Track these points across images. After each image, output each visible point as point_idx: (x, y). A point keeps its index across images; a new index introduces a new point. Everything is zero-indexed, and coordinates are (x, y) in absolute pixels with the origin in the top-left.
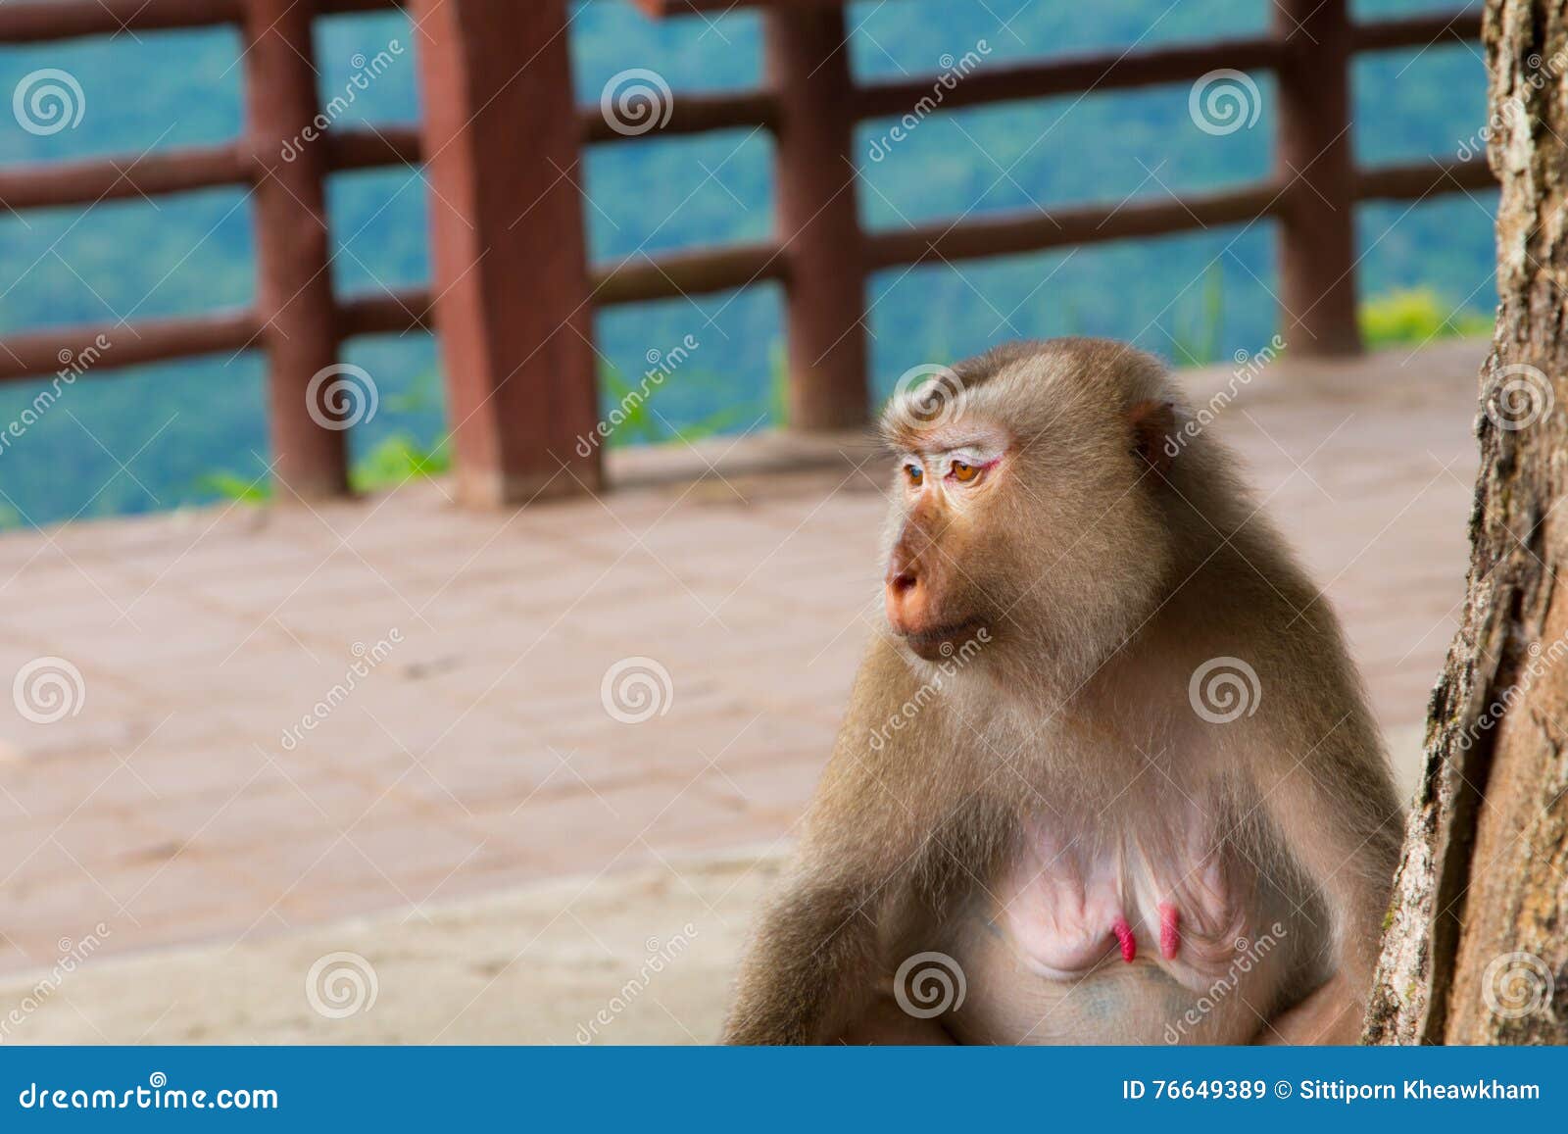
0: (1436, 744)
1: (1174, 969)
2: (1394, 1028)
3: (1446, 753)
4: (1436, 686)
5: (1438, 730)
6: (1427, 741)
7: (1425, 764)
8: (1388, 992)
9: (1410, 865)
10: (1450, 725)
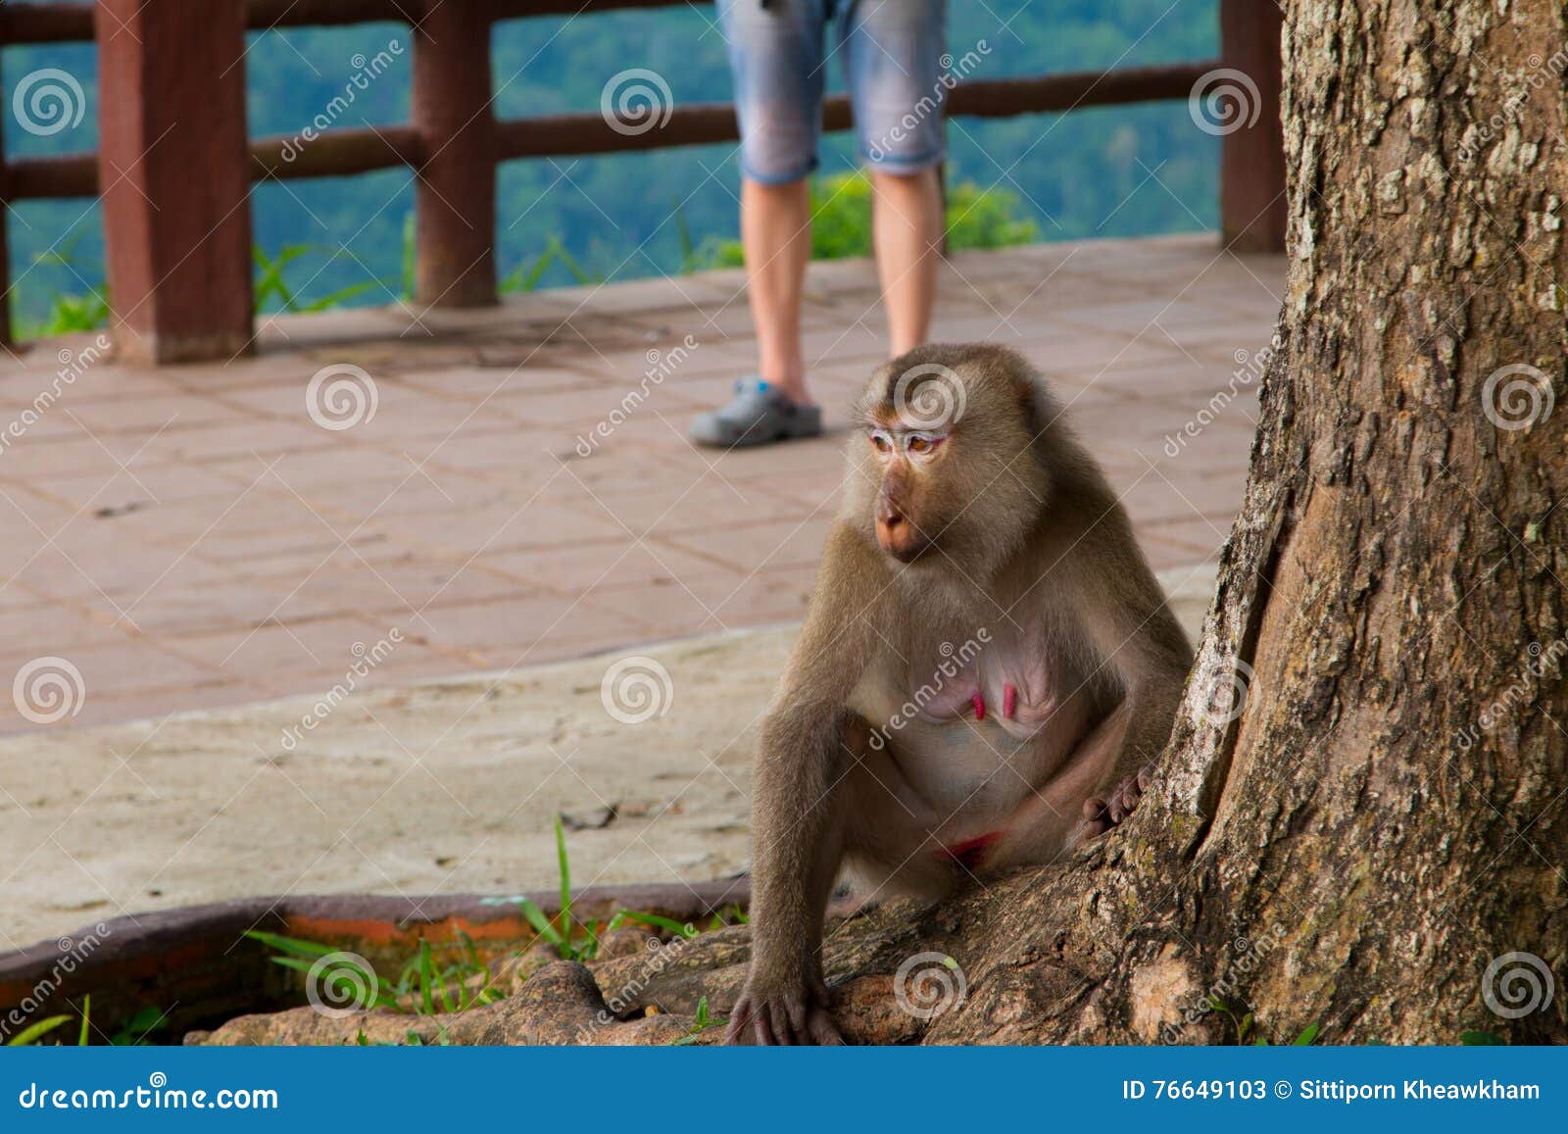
0: (1225, 577)
1: (1006, 724)
2: (1191, 742)
3: (1231, 583)
4: (1225, 544)
5: (1226, 570)
6: (1219, 576)
7: (1218, 589)
8: (1189, 721)
9: (1205, 648)
10: (1234, 567)
